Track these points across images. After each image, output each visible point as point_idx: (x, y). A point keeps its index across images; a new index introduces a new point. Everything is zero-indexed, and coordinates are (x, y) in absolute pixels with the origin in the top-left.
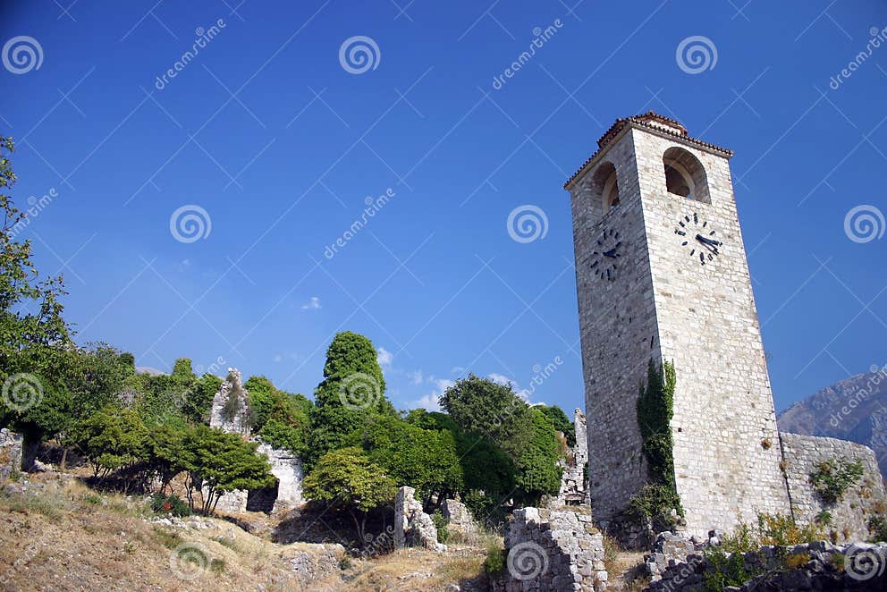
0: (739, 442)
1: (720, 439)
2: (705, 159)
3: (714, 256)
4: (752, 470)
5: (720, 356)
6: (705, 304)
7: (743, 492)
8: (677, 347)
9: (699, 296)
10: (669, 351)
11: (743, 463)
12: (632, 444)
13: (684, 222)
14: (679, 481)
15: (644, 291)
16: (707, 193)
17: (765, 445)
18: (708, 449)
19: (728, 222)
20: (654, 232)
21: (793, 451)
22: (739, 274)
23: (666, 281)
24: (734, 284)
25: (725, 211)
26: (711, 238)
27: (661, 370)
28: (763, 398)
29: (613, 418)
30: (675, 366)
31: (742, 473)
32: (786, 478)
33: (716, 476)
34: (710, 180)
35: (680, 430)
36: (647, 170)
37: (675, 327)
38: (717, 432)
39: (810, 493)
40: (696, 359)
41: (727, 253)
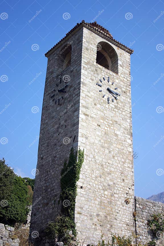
0: (113, 198)
1: (103, 195)
2: (118, 51)
3: (115, 101)
4: (118, 214)
5: (110, 152)
6: (106, 123)
7: (112, 226)
8: (88, 143)
9: (103, 118)
10: (82, 144)
11: (114, 210)
12: (56, 193)
13: (102, 80)
14: (76, 216)
15: (75, 111)
16: (117, 68)
17: (127, 202)
18: (95, 200)
19: (125, 85)
20: (85, 82)
21: (141, 207)
22: (126, 112)
23: (87, 108)
24: (123, 116)
25: (124, 79)
26: (115, 91)
27: (76, 154)
28: (129, 177)
29: (48, 178)
30: (85, 153)
31: (112, 215)
32: (135, 221)
33: (98, 215)
34: (120, 62)
35: (81, 187)
36: (87, 49)
37: (88, 132)
38: (102, 192)
39: (146, 230)
40: (96, 150)
41: (122, 100)
